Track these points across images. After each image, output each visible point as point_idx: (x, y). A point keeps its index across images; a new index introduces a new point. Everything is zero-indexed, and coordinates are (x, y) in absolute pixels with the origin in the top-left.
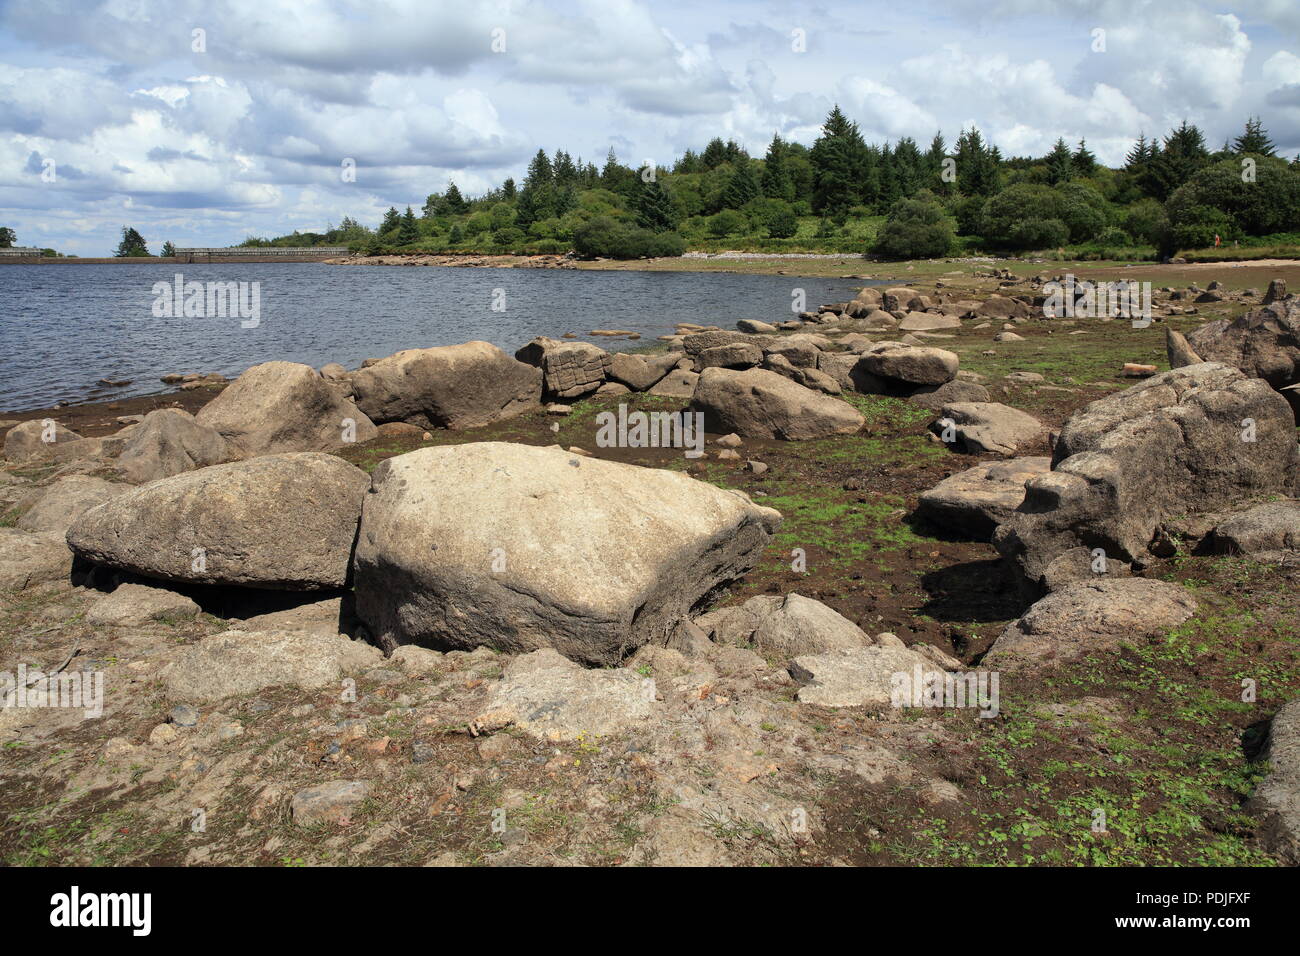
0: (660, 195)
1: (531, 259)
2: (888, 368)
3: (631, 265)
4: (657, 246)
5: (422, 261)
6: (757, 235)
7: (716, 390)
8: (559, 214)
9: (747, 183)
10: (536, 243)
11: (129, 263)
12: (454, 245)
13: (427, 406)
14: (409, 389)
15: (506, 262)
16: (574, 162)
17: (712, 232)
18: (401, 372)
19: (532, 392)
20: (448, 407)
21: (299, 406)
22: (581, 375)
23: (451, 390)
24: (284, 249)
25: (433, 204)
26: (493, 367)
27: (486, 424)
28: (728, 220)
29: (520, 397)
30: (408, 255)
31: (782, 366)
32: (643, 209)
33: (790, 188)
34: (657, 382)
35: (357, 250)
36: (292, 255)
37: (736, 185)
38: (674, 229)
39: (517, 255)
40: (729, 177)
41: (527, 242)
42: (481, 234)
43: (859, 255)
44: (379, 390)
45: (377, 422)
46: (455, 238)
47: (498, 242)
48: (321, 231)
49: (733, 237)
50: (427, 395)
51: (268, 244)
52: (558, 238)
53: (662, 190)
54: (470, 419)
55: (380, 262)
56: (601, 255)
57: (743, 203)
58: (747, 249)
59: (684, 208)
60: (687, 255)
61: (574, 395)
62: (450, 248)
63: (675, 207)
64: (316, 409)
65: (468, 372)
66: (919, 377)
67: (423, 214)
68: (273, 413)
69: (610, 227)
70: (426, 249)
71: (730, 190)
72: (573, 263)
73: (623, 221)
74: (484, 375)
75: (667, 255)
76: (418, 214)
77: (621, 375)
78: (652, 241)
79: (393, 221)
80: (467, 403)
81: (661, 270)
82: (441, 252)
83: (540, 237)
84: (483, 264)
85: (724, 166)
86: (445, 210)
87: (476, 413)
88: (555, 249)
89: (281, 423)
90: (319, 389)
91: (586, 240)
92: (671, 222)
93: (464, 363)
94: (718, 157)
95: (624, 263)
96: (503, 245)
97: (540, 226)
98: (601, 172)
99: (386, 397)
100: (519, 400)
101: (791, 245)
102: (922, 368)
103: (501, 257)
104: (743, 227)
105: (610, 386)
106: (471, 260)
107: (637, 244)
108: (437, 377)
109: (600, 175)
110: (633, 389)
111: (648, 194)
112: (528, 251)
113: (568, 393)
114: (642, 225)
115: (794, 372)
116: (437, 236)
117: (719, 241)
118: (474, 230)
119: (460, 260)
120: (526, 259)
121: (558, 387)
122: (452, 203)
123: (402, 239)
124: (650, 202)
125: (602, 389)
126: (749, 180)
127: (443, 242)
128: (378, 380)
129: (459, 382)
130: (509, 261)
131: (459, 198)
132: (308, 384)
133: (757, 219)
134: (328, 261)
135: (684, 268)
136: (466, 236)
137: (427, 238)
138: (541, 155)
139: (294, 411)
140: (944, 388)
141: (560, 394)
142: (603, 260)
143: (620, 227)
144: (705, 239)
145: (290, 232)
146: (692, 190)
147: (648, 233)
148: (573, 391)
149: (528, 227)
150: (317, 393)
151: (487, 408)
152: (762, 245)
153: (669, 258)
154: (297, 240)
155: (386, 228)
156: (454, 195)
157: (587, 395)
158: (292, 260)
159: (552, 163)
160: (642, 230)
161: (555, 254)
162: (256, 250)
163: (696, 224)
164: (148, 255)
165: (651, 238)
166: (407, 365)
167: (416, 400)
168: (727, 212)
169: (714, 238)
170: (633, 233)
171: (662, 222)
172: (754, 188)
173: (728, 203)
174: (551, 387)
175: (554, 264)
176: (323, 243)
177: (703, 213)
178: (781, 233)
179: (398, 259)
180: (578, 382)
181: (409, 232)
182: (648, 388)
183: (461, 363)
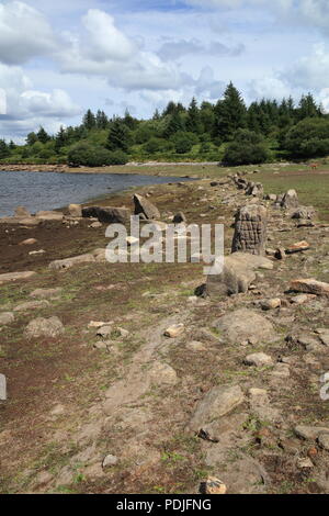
1: (51, 166)
3: (95, 170)
4: (112, 159)
6: (169, 153)
15: (38, 168)
17: (147, 151)
28: (154, 144)
33: (202, 127)
37: (172, 125)
38: (125, 150)
43: (216, 163)
49: (158, 154)
56: (82, 164)
58: (160, 160)
60: (128, 164)
63: (128, 137)
71: (169, 128)
72: (66, 169)
75: (116, 164)
78: (108, 156)
92: (125, 145)
101: (183, 158)
104: (160, 148)
107: (101, 157)
114: (108, 147)
117: (148, 156)
122: (40, 137)
124: (113, 134)
126: (178, 122)
127: (20, 157)
130: (40, 168)
131: (45, 135)
138: (89, 112)
142: (82, 167)
143: (93, 148)
144: (142, 155)
147: (109, 152)
153: (118, 166)
156: (42, 133)
159: (96, 117)
160: (107, 150)
161: (63, 164)
165: (109, 154)
169: (147, 154)
170: (98, 152)
171: (120, 145)
172: (181, 127)
173: (167, 135)
175: (59, 169)
178: (182, 150)
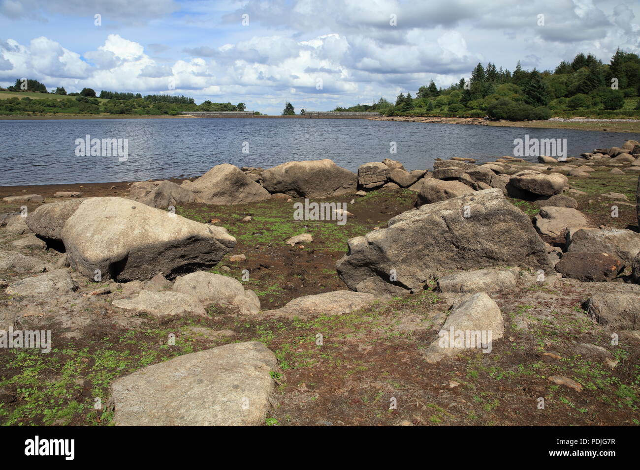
0: (540, 86)
1: (466, 120)
2: (523, 185)
3: (518, 124)
4: (534, 114)
5: (412, 119)
6: (596, 109)
7: (428, 190)
8: (484, 96)
9: (596, 78)
10: (470, 112)
11: (286, 118)
12: (429, 112)
13: (295, 187)
14: (287, 179)
15: (452, 121)
16: (498, 69)
17: (568, 107)
18: (283, 171)
19: (351, 185)
20: (305, 188)
21: (228, 183)
22: (375, 178)
23: (307, 181)
24: (351, 113)
25: (422, 91)
26: (329, 171)
27: (325, 197)
28: (579, 100)
29: (344, 186)
30: (406, 116)
31: (466, 180)
32: (529, 93)
34: (413, 184)
35: (383, 114)
36: (355, 115)
37: (588, 80)
38: (546, 105)
39: (459, 117)
40: (585, 75)
41: (466, 111)
42: (443, 106)
44: (272, 179)
45: (272, 193)
46: (430, 109)
47: (450, 111)
48: (370, 104)
49: (581, 109)
50: (294, 182)
51: (345, 110)
52: (482, 109)
53: (541, 84)
54: (317, 195)
55: (392, 119)
56: (503, 118)
57: (591, 90)
58: (588, 117)
59: (553, 94)
60: (551, 119)
61: (371, 187)
62: (426, 114)
63: (548, 93)
64: (237, 184)
65: (316, 173)
66: (539, 191)
67: (416, 96)
68: (216, 185)
69: (509, 104)
70: (415, 113)
71: (584, 82)
72: (488, 122)
73: (517, 100)
74: (324, 175)
75: (540, 119)
76: (414, 96)
77: (395, 179)
78: (531, 112)
79: (401, 99)
80: (315, 187)
81: (534, 127)
82: (422, 115)
83: (472, 109)
84: (441, 122)
85: (583, 69)
86: (428, 95)
87: (320, 192)
88: (479, 115)
89: (219, 189)
90: (239, 176)
91: (494, 111)
92: (545, 101)
93: (314, 169)
94: (580, 64)
95: (515, 123)
96: (453, 113)
97: (473, 103)
98: (512, 73)
99: (275, 182)
100: (344, 188)
102: (540, 186)
103: (451, 119)
104: (588, 104)
105: (390, 184)
106: (436, 119)
107: (523, 113)
108: (299, 174)
109: (512, 76)
110: (401, 187)
111: (533, 86)
112: (465, 116)
113: (368, 186)
114: (527, 103)
115: (473, 184)
116: (421, 107)
117: (571, 112)
118: (440, 105)
119: (431, 120)
120: (463, 120)
121: (363, 183)
122: (431, 91)
123: (404, 108)
124: (533, 90)
125: (386, 185)
126: (597, 77)
127: (424, 110)
128: (272, 174)
129: (311, 178)
130: (454, 120)
131: (435, 88)
132: (233, 174)
133: (598, 99)
134: (370, 119)
135: (547, 126)
136: (435, 107)
137: (416, 108)
138: (479, 66)
139: (226, 185)
140: (553, 198)
141: (364, 186)
142: (503, 121)
143: (514, 103)
144: (564, 111)
145: (356, 105)
146: (562, 83)
147: (530, 107)
148: (370, 186)
149: (467, 103)
150: (238, 178)
151: (326, 190)
152: (599, 114)
153: (541, 121)
154: (359, 108)
155: (398, 103)
156: (433, 87)
157: (378, 188)
158: (354, 118)
159: (485, 70)
160: (527, 105)
161: (478, 117)
162: (339, 113)
163: (560, 102)
164: (294, 114)
165: (532, 110)
166: (286, 168)
167: (290, 184)
168: (580, 96)
169: (569, 110)
170: (521, 107)
171: (539, 100)
172: (600, 81)
173: (582, 90)
174: (360, 183)
175: (477, 123)
176: (370, 110)
177: (566, 96)
178: (612, 107)
179: (401, 118)
180: (373, 181)
181: (408, 105)
182: (408, 187)
183: (312, 169)
